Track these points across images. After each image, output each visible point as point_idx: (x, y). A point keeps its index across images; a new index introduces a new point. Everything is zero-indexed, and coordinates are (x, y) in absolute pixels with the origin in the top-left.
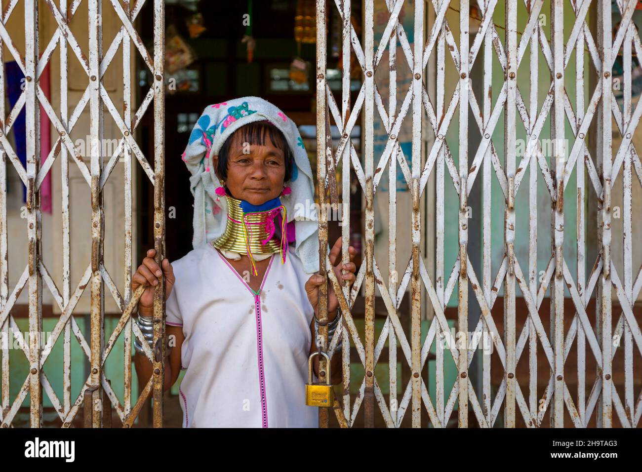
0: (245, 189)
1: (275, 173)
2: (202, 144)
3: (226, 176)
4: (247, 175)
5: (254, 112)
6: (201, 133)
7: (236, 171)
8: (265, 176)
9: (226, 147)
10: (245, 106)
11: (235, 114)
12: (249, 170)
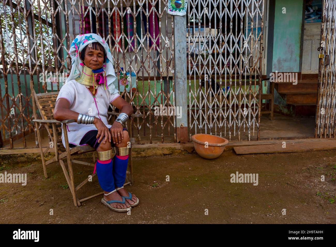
0: (90, 64)
1: (101, 60)
2: (74, 48)
3: (84, 59)
4: (92, 59)
5: (94, 39)
6: (74, 44)
7: (87, 57)
8: (97, 60)
9: (84, 50)
10: (91, 36)
11: (87, 39)
12: (92, 58)
